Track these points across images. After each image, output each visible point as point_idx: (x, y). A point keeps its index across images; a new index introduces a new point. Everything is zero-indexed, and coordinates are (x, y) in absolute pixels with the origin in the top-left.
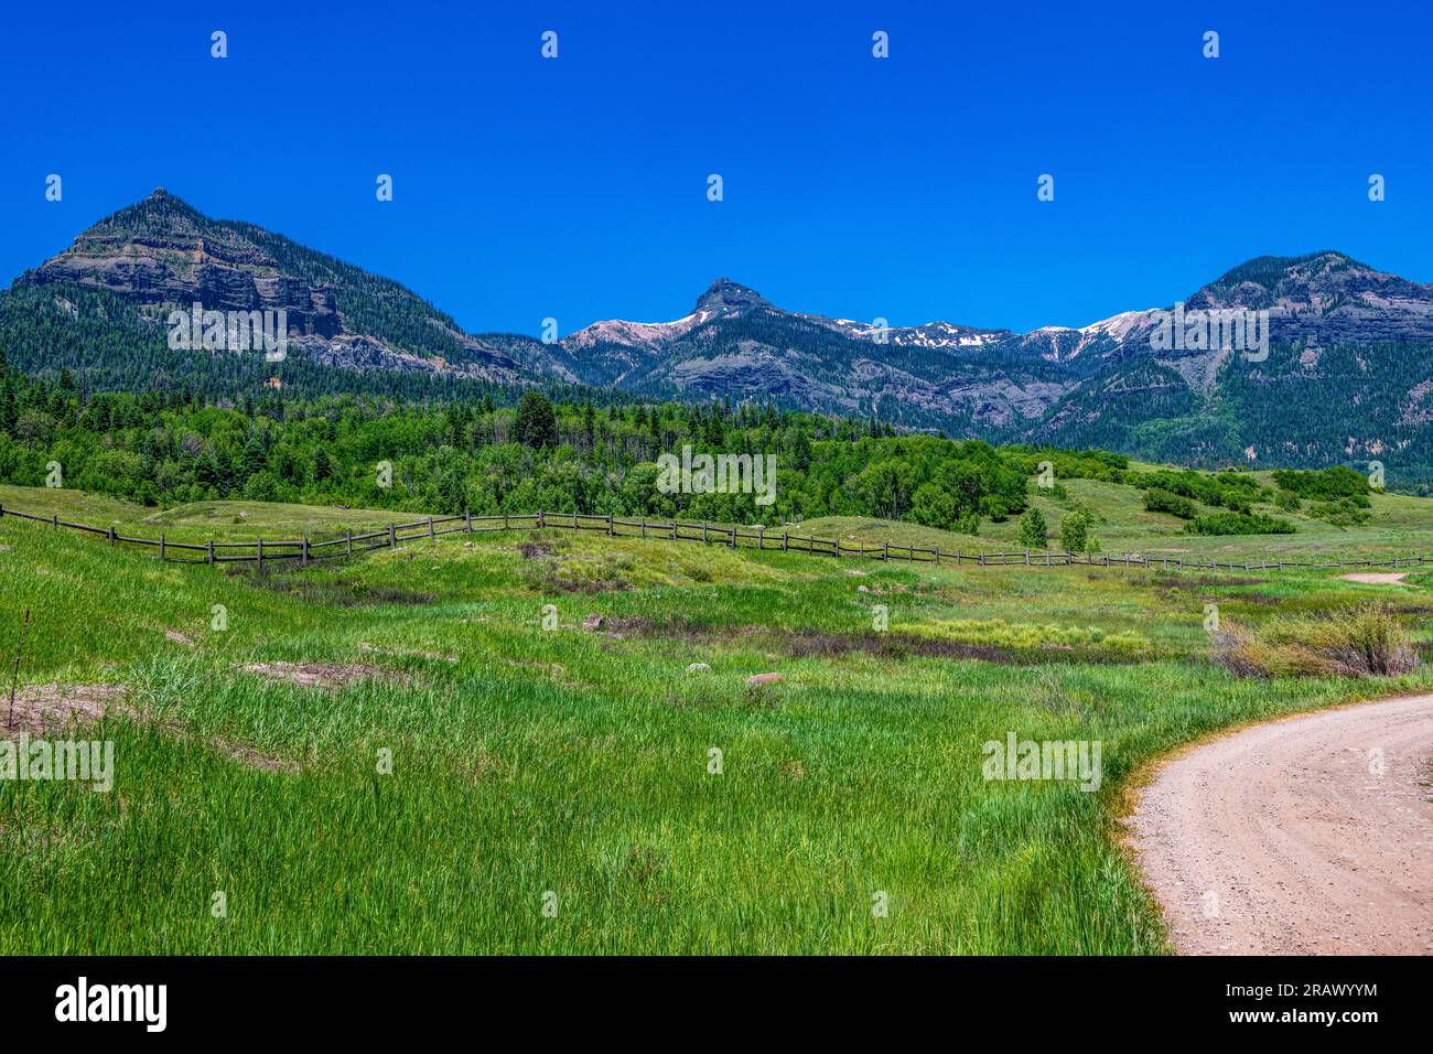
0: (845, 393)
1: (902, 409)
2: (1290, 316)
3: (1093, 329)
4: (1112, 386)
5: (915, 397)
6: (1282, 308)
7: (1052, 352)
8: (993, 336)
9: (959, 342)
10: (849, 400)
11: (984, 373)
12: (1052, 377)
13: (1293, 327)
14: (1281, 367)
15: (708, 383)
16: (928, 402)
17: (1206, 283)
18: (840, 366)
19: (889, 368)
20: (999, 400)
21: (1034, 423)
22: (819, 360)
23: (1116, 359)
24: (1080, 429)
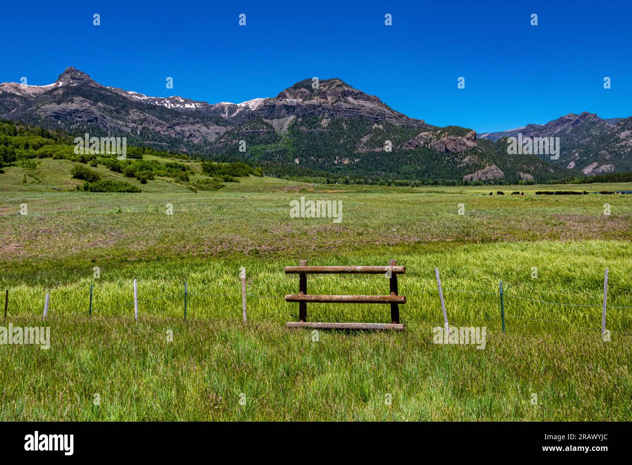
0: (125, 124)
1: (151, 133)
2: (319, 104)
3: (243, 105)
4: (244, 129)
5: (158, 129)
6: (316, 101)
7: (225, 113)
8: (200, 104)
9: (184, 106)
10: (126, 128)
11: (191, 120)
12: (222, 124)
13: (320, 109)
14: (313, 126)
15: (57, 116)
16: (164, 131)
17: (286, 88)
18: (123, 112)
19: (147, 114)
20: (197, 132)
21: (210, 144)
22: (113, 108)
23: (248, 117)
24: (229, 147)
